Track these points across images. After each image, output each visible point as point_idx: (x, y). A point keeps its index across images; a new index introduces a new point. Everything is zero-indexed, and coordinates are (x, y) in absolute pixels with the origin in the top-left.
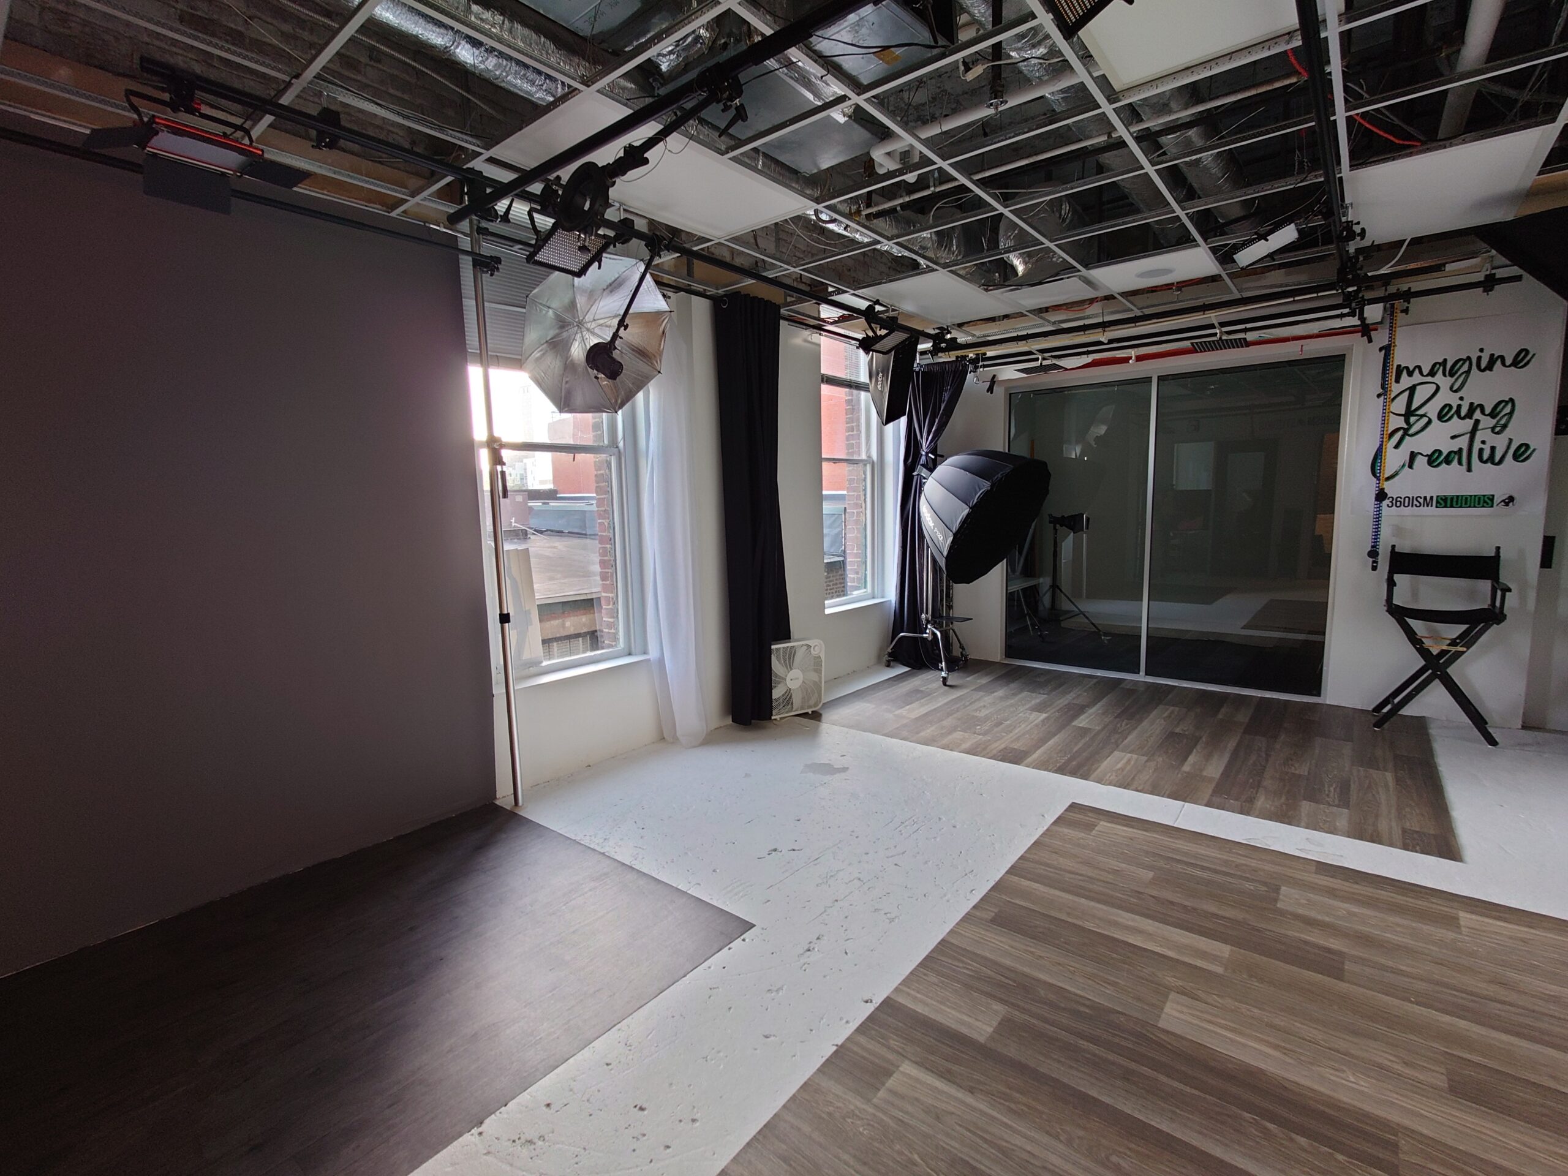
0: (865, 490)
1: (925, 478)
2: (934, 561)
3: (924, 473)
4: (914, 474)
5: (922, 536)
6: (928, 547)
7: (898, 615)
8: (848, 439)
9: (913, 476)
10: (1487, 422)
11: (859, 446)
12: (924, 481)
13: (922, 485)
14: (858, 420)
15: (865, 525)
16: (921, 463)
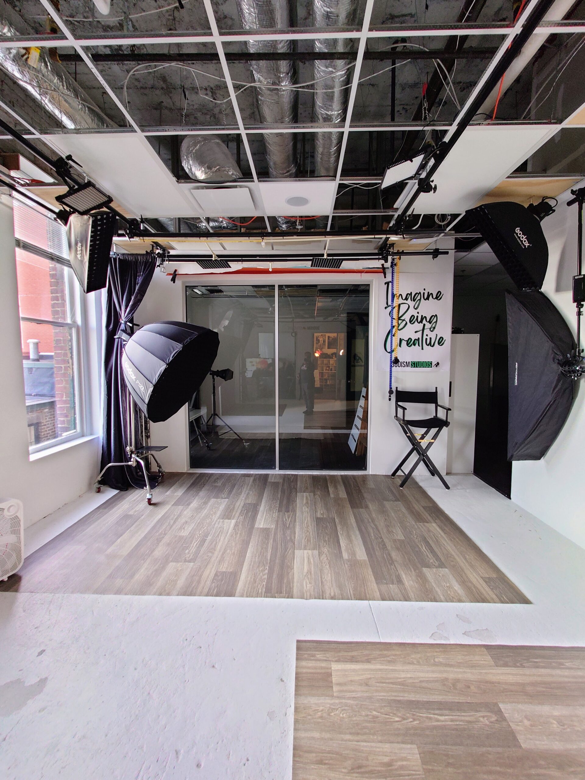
0: (71, 349)
1: (125, 341)
2: (135, 405)
3: (124, 336)
4: (115, 337)
5: (124, 386)
6: (130, 394)
7: (105, 449)
8: (53, 306)
9: (114, 339)
10: (428, 325)
11: (64, 312)
12: (124, 343)
13: (122, 347)
14: (63, 291)
15: (73, 377)
16: (121, 329)
